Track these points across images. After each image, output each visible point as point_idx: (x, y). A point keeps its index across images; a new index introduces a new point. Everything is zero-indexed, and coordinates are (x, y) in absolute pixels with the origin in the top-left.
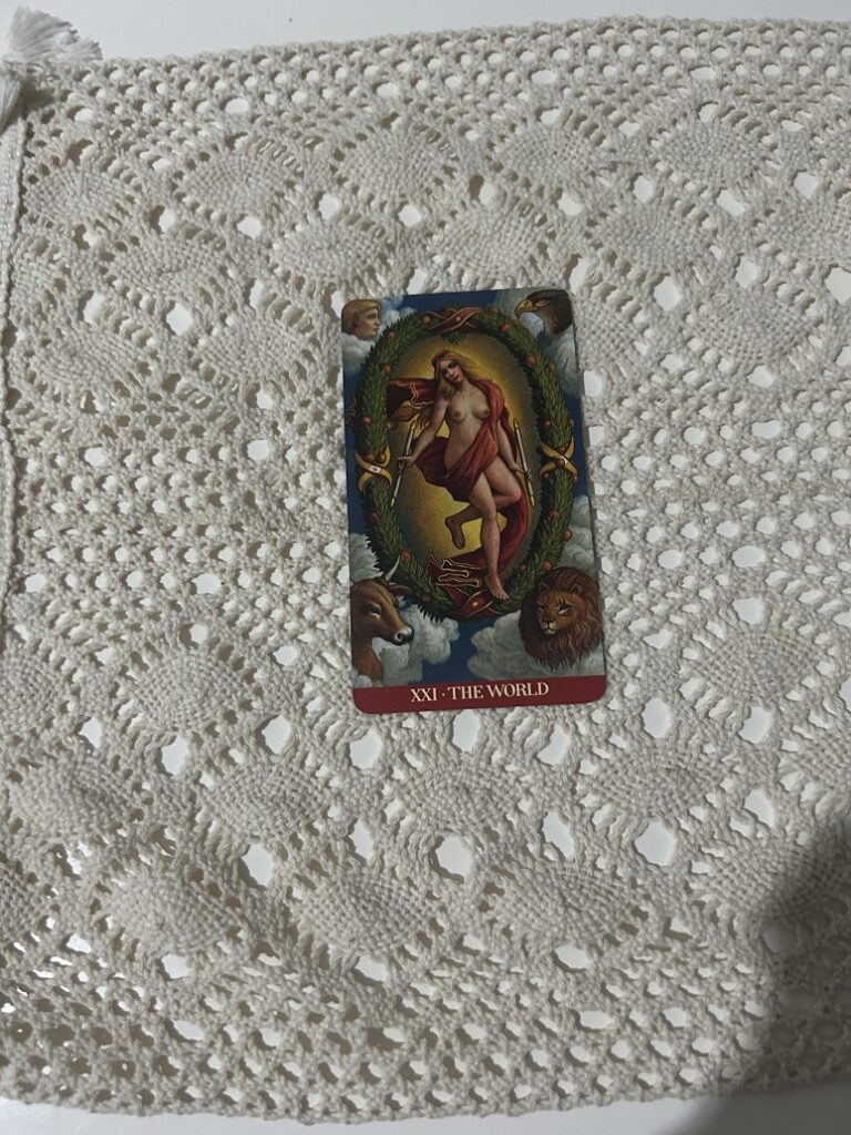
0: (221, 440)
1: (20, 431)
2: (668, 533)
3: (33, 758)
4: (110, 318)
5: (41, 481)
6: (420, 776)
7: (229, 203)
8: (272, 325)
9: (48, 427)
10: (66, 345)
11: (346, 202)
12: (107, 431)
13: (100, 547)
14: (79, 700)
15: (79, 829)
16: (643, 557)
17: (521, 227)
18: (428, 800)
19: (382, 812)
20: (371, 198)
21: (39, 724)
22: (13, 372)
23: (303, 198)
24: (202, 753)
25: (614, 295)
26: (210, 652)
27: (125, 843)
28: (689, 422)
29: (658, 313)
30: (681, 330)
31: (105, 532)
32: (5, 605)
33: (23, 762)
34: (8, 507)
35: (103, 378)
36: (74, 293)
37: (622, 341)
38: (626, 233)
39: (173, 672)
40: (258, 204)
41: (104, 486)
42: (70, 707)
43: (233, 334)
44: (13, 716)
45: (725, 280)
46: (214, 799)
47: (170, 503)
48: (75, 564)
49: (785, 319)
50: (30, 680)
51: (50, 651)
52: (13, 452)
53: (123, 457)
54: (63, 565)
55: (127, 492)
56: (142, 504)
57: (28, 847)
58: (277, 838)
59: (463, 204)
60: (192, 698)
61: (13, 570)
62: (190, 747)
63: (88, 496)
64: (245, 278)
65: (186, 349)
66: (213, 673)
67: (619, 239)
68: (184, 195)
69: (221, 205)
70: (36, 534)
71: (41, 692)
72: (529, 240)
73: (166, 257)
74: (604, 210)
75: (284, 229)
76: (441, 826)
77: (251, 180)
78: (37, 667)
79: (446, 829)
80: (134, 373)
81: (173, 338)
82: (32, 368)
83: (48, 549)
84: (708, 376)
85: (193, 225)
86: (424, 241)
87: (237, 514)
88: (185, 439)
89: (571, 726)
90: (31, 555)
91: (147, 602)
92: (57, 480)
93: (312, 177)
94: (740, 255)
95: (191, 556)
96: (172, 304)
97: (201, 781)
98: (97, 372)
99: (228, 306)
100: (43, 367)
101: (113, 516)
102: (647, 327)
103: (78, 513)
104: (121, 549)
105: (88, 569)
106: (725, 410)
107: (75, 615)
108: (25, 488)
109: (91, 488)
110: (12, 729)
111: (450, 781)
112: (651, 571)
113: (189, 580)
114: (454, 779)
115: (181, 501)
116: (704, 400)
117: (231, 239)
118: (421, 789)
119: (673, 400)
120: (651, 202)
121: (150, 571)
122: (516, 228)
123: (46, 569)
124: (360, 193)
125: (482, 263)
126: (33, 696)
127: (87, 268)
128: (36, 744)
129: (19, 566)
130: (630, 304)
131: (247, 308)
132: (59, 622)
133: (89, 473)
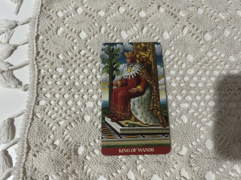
0: (94, 67)
1: (40, 62)
2: (211, 97)
3: (40, 150)
4: (64, 34)
5: (45, 76)
6: (147, 158)
7: (96, 7)
8: (107, 38)
9: (48, 62)
10: (53, 40)
11: (126, 9)
12: (64, 64)
13: (60, 94)
14: (54, 134)
15: (52, 171)
16: (204, 103)
17: (171, 18)
18: (149, 165)
19: (136, 168)
20: (132, 8)
21: (43, 141)
22: (39, 47)
23: (115, 7)
24: (88, 151)
25: (195, 36)
26: (91, 123)
27: (65, 175)
28: (214, 69)
29: (206, 41)
30: (211, 46)
31: (61, 90)
32: (34, 108)
33: (38, 152)
34: (36, 82)
35: (63, 50)
36: (56, 27)
37: (197, 47)
38: (197, 21)
39: (81, 128)
40: (104, 8)
41: (62, 77)
42: (51, 137)
43: (97, 40)
44: (35, 139)
45: (222, 34)
46: (90, 163)
47: (80, 83)
48: (53, 98)
49: (237, 45)
50: (40, 129)
51: (46, 121)
52: (38, 67)
53: (67, 70)
54: (50, 99)
55: (68, 79)
56: (72, 83)
57: (39, 175)
58: (107, 174)
59: (156, 11)
60: (86, 135)
61: (36, 99)
62: (84, 149)
63: (57, 80)
64: (100, 26)
65: (84, 43)
66: (91, 129)
67: (195, 23)
68: (85, 4)
69: (94, 7)
70: (43, 89)
71: (43, 132)
72: (173, 22)
73: (80, 20)
74: (191, 15)
75: (110, 14)
76: (153, 172)
77: (102, 2)
78: (42, 125)
79: (154, 173)
80: (71, 49)
81: (81, 40)
82: (44, 46)
83: (46, 94)
84: (218, 58)
85: (87, 12)
86: (146, 20)
87: (98, 87)
88: (84, 67)
89: (187, 146)
90: (41, 95)
91: (73, 109)
92: (49, 76)
93: (118, 2)
94: (225, 28)
95: (85, 97)
96: (81, 31)
97: (86, 158)
98: (61, 48)
99: (95, 32)
100: (47, 46)
101: (64, 85)
102: (203, 45)
103: (55, 85)
104: (66, 95)
105: (57, 100)
106: (223, 67)
107: (54, 112)
108: (40, 77)
109: (58, 78)
110: (35, 142)
111: (155, 160)
112: (206, 106)
113: (84, 103)
114: (156, 159)
115: (82, 82)
116: (218, 64)
117: (96, 16)
118: (147, 162)
119: (210, 64)
120: (203, 14)
121: (74, 101)
122: (170, 18)
123: (45, 99)
124: (130, 7)
125: (161, 26)
126: (41, 133)
127: (60, 22)
128: (41, 146)
129: (38, 98)
130: (198, 39)
131: (100, 33)
132: (48, 113)
133: (58, 74)
